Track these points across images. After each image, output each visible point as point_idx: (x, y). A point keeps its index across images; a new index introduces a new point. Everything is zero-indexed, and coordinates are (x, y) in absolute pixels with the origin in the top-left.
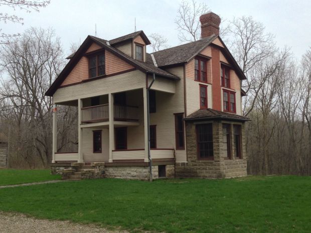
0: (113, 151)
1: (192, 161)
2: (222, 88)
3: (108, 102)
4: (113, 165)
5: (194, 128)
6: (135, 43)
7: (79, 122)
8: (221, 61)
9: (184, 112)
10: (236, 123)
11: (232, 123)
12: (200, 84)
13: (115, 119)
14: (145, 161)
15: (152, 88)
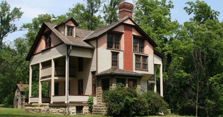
0: (53, 96)
1: (99, 104)
2: (134, 53)
3: (51, 65)
4: (53, 105)
5: (101, 81)
6: (67, 26)
7: (40, 78)
8: (133, 35)
9: (96, 70)
10: (129, 78)
11: (127, 78)
12: (111, 51)
13: (55, 76)
14: (65, 103)
15: (70, 55)
